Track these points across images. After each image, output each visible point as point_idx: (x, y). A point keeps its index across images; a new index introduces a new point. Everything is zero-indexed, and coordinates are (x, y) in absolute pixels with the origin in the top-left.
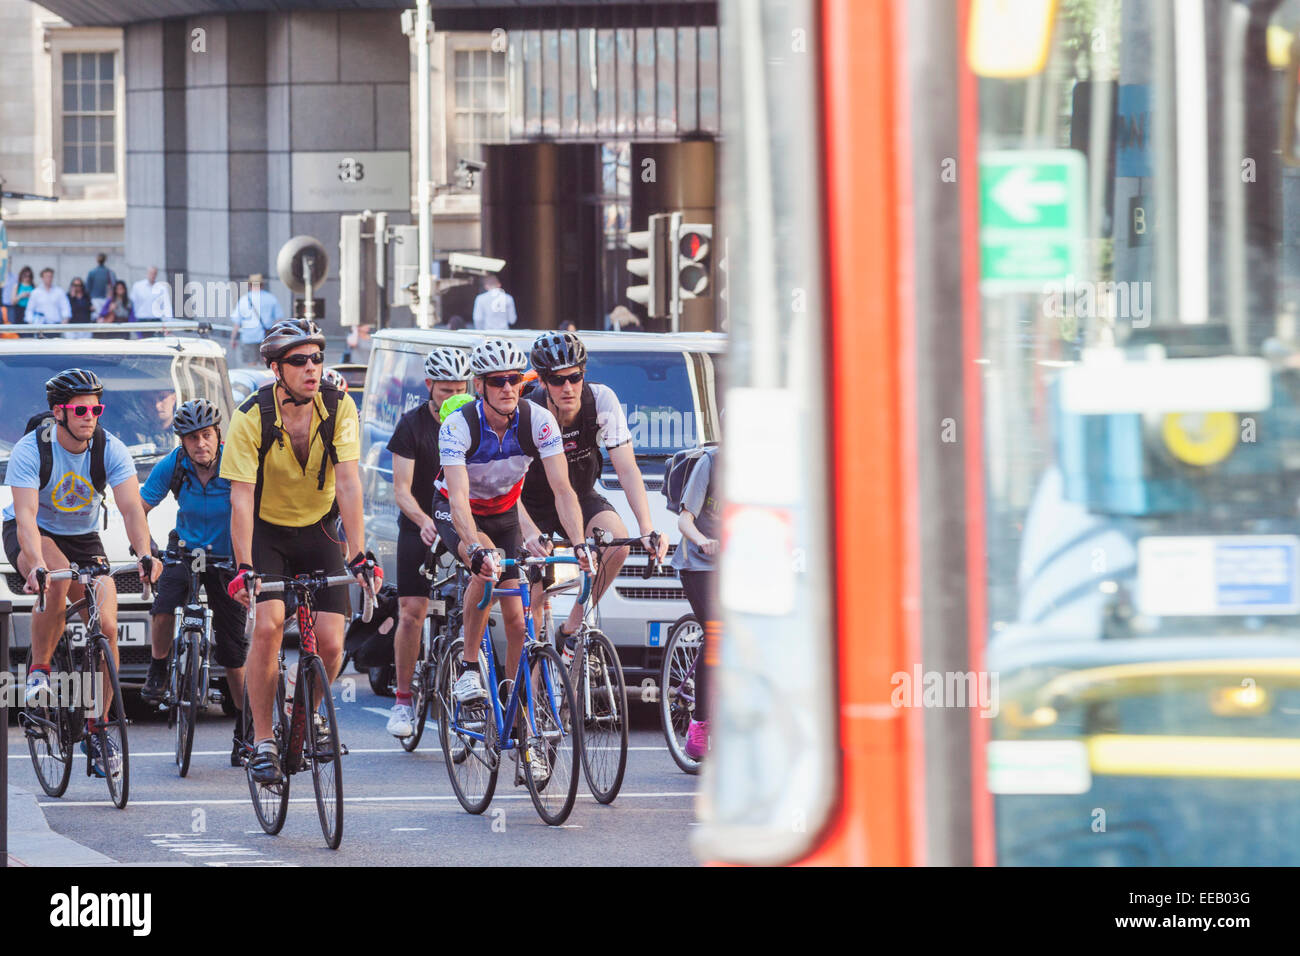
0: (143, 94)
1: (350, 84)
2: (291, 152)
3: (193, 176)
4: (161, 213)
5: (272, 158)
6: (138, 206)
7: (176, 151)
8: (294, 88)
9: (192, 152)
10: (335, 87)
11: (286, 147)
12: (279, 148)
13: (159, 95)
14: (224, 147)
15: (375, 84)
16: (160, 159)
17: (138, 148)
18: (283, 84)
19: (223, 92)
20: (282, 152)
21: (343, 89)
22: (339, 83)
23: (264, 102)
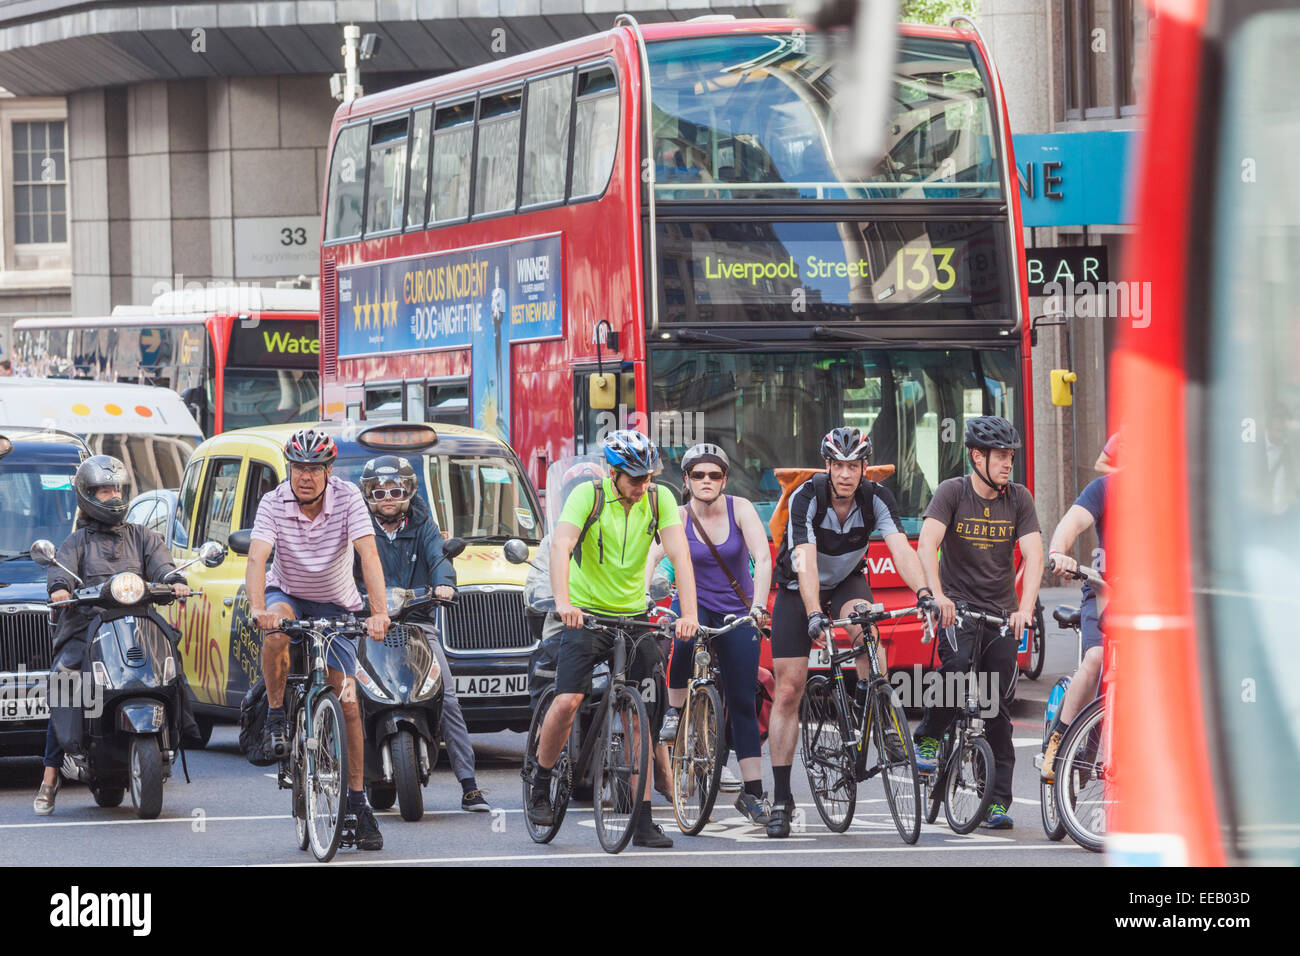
0: (87, 162)
1: (290, 149)
2: (233, 217)
3: (136, 244)
4: (107, 280)
5: (214, 224)
6: (83, 275)
7: (119, 219)
8: (235, 154)
9: (135, 220)
10: (277, 153)
11: (229, 214)
12: (220, 214)
13: (103, 163)
14: (168, 214)
15: (316, 149)
16: (105, 226)
17: (82, 217)
18: (223, 150)
19: (166, 158)
20: (226, 218)
21: (285, 153)
22: (280, 148)
23: (205, 166)
